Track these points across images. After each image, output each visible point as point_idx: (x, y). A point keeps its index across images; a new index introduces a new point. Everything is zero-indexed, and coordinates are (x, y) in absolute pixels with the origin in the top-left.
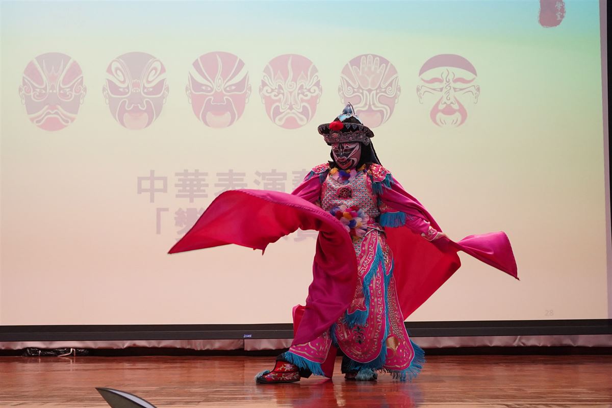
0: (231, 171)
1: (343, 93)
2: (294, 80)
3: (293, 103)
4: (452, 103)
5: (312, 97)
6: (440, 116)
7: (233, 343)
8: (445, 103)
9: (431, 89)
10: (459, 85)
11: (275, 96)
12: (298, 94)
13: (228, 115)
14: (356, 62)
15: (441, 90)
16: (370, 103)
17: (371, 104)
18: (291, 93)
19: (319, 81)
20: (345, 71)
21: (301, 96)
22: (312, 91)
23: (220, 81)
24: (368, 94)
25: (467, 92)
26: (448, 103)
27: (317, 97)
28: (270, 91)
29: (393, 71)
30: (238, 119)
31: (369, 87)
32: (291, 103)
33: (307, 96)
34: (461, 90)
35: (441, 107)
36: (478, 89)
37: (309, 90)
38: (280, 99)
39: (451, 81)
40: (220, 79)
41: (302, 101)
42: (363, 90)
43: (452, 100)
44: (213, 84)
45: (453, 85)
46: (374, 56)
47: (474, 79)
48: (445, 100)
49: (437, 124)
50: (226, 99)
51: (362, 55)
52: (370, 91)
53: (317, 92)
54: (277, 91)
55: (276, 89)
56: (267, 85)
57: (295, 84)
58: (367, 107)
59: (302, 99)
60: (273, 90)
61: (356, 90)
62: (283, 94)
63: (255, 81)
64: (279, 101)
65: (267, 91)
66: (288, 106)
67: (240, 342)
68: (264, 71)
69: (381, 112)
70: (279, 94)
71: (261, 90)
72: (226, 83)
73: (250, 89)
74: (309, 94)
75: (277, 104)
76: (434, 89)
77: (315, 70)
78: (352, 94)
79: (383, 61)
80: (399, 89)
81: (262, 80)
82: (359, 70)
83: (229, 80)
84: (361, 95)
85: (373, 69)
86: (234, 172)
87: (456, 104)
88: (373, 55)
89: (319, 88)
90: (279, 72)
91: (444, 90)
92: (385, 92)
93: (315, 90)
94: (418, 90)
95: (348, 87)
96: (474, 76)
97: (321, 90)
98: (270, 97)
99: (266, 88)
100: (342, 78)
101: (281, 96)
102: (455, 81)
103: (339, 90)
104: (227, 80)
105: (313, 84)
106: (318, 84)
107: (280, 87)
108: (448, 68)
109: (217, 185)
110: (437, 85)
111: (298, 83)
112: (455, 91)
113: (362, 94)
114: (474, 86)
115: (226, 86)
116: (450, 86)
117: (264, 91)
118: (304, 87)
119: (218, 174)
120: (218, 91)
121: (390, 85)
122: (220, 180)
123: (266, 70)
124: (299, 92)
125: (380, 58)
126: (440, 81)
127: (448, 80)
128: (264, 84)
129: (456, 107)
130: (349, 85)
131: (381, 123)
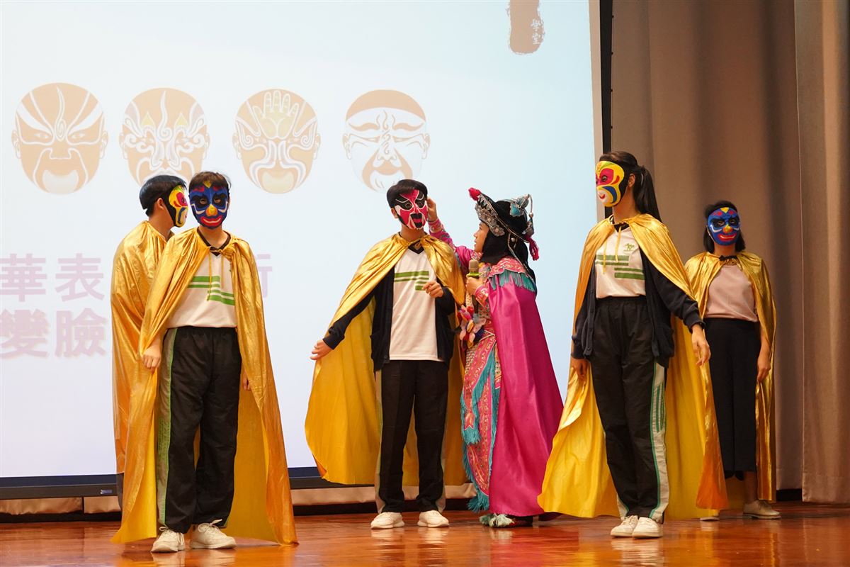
0: (79, 256)
1: (240, 145)
2: (170, 124)
3: (168, 158)
4: (392, 158)
5: (195, 149)
6: (375, 176)
7: (66, 502)
8: (382, 158)
9: (364, 139)
10: (402, 133)
11: (143, 147)
12: (176, 145)
13: (74, 175)
14: (257, 100)
15: (377, 140)
16: (278, 158)
17: (280, 159)
18: (165, 143)
19: (206, 125)
20: (243, 112)
21: (179, 148)
22: (195, 140)
23: (62, 125)
24: (274, 145)
25: (413, 143)
26: (387, 157)
27: (203, 149)
28: (134, 140)
29: (310, 112)
30: (89, 181)
31: (277, 136)
32: (165, 158)
33: (188, 147)
34: (404, 139)
35: (377, 164)
36: (428, 139)
37: (191, 140)
38: (150, 152)
39: (390, 128)
40: (62, 122)
41: (182, 154)
42: (267, 140)
43: (393, 154)
44: (52, 130)
45: (392, 132)
46: (283, 92)
47: (422, 124)
48: (381, 153)
49: (371, 187)
50: (71, 152)
51: (266, 91)
52: (277, 141)
53: (203, 142)
54: (144, 140)
55: (143, 137)
56: (131, 133)
57: (171, 131)
58: (274, 163)
59: (180, 152)
60: (139, 140)
61: (257, 140)
62: (154, 145)
63: (113, 127)
64: (149, 154)
65: (130, 140)
66: (161, 163)
67: (78, 501)
68: (126, 112)
69: (294, 172)
70: (148, 144)
71: (122, 139)
72: (72, 128)
73: (106, 138)
74: (192, 146)
75: (145, 159)
76: (367, 139)
77: (199, 111)
78: (253, 145)
79: (296, 99)
80: (318, 139)
81: (123, 125)
82: (261, 112)
83: (74, 126)
84: (265, 148)
85: (281, 110)
86: (84, 256)
87: (398, 161)
88: (281, 91)
89: (205, 136)
90: (148, 113)
91: (381, 141)
92: (299, 143)
93: (199, 140)
94: (345, 140)
95: (246, 135)
96: (423, 121)
97: (208, 139)
98: (135, 149)
99: (129, 136)
100: (238, 122)
101: (151, 148)
102: (396, 127)
103: (234, 139)
104: (72, 124)
105: (196, 132)
106: (203, 131)
107: (149, 135)
108: (386, 109)
109: (58, 276)
110: (371, 133)
111: (175, 130)
112: (396, 142)
113: (267, 145)
114: (422, 134)
115: (71, 132)
116: (389, 135)
117: (127, 141)
118: (184, 136)
119: (61, 261)
120: (59, 140)
121: (306, 132)
122: (63, 268)
123: (130, 111)
124: (178, 142)
125: (292, 94)
126: (376, 127)
127: (386, 126)
128: (126, 130)
129: (397, 163)
130: (247, 132)
131: (293, 187)
